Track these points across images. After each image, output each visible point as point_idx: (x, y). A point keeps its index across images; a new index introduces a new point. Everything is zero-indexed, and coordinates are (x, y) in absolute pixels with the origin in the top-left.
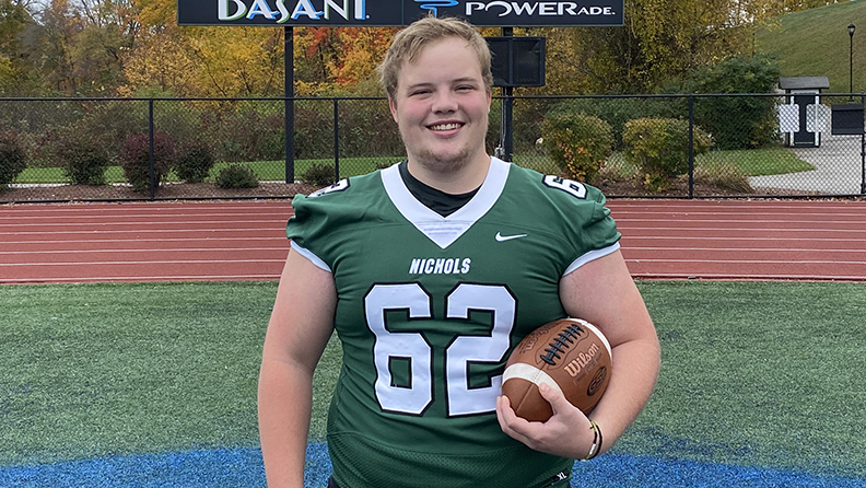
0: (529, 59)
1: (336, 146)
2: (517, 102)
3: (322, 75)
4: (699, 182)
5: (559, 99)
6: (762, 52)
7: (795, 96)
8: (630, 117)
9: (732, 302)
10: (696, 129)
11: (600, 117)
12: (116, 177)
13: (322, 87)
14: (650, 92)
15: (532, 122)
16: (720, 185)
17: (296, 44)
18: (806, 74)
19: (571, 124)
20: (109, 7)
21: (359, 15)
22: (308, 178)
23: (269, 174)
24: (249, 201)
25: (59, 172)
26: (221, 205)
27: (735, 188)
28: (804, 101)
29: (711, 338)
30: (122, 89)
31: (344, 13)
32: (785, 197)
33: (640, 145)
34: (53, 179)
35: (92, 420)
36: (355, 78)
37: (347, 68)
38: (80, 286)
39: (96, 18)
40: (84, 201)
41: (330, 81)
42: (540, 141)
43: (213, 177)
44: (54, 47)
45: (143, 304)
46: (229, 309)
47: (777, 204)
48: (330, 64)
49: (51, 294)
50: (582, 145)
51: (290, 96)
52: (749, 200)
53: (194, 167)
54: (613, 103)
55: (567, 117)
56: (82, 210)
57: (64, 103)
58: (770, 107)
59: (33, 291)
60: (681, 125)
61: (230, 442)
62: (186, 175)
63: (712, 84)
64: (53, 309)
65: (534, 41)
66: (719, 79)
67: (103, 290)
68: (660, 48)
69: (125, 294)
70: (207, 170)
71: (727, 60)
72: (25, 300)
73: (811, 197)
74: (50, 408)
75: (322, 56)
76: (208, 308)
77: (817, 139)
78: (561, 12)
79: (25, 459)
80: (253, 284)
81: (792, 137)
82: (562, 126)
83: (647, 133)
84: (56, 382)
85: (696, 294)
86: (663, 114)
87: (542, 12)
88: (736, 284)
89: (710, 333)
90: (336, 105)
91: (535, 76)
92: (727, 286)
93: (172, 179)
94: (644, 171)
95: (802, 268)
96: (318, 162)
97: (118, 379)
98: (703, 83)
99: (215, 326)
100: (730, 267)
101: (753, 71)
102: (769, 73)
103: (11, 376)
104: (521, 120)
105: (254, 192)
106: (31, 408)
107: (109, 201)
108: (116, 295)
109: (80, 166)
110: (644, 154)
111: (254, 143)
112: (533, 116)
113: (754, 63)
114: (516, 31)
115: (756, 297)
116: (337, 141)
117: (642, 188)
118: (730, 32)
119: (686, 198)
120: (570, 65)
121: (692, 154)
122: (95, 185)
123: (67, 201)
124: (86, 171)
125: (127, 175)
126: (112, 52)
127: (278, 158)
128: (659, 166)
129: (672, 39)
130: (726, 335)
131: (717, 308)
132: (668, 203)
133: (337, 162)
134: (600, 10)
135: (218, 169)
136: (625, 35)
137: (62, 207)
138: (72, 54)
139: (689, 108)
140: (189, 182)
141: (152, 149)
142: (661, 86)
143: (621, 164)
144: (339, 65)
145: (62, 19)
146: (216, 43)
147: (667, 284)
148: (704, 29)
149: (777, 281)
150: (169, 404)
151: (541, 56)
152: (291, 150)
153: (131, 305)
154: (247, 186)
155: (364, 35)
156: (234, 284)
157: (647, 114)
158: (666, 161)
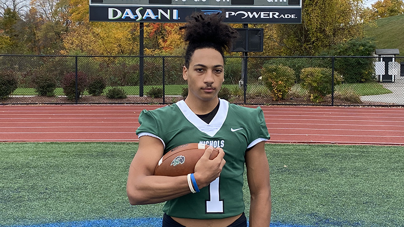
0: (255, 39)
1: (164, 79)
2: (250, 59)
3: (156, 46)
4: (337, 98)
5: (270, 58)
6: (367, 36)
7: (383, 58)
8: (303, 67)
9: (351, 155)
10: (335, 73)
11: (289, 67)
12: (59, 92)
13: (157, 52)
14: (313, 55)
15: (257, 69)
16: (347, 99)
17: (145, 31)
18: (388, 48)
19: (276, 70)
20: (56, 13)
21: (175, 17)
22: (150, 94)
23: (132, 92)
24: (122, 105)
25: (33, 90)
26: (109, 106)
27: (354, 101)
28: (387, 60)
29: (342, 171)
30: (62, 52)
31: (168, 16)
32: (378, 106)
33: (309, 80)
34: (30, 93)
35: (49, 205)
36: (172, 47)
37: (168, 43)
38: (43, 143)
39: (50, 19)
40: (45, 104)
41: (160, 49)
42: (261, 78)
43: (105, 94)
44: (30, 31)
45: (72, 152)
46: (113, 155)
47: (374, 109)
48: (160, 41)
49: (29, 147)
50: (281, 80)
51: (142, 55)
52: (361, 107)
53: (96, 88)
54: (295, 61)
55: (274, 66)
56: (44, 108)
57: (35, 58)
58: (371, 63)
59: (20, 145)
60: (328, 71)
61: (114, 216)
62: (93, 92)
63: (343, 51)
64: (31, 154)
65: (258, 30)
66: (346, 49)
67: (53, 145)
68: (318, 34)
69: (64, 147)
70: (102, 90)
71: (350, 40)
72: (17, 149)
73: (390, 106)
74: (29, 200)
75: (157, 37)
76: (103, 154)
77: (393, 78)
78: (271, 17)
79: (17, 223)
80: (124, 144)
81: (381, 77)
82: (271, 71)
83: (312, 75)
84: (32, 188)
85: (334, 151)
86: (320, 66)
87: (262, 17)
88: (354, 146)
89: (341, 169)
90: (164, 60)
91: (258, 47)
92: (350, 147)
93: (86, 94)
94: (311, 93)
95: (386, 139)
96: (155, 87)
97: (61, 186)
98: (339, 51)
99: (106, 163)
100: (351, 138)
101: (363, 46)
102: (370, 47)
103: (11, 184)
104: (251, 68)
105: (124, 101)
106: (20, 199)
107: (56, 104)
108: (60, 148)
109: (43, 87)
110: (310, 84)
111: (124, 78)
112: (257, 66)
113: (363, 42)
114: (249, 26)
115: (363, 152)
116: (164, 77)
117: (309, 100)
118: (352, 27)
119: (331, 106)
120: (275, 42)
121: (333, 85)
122: (50, 96)
123: (37, 104)
124: (45, 90)
125: (65, 92)
126: (57, 34)
127: (136, 84)
128: (318, 90)
129: (324, 30)
130: (349, 170)
131: (344, 157)
132: (322, 108)
133: (164, 87)
134: (290, 16)
135: (107, 90)
136: (301, 28)
137: (34, 107)
138: (39, 35)
139: (332, 63)
140: (94, 96)
141: (76, 80)
142: (319, 53)
143: (299, 89)
144: (165, 41)
145: (34, 19)
146: (107, 30)
147: (321, 146)
148: (340, 26)
149: (373, 145)
150: (84, 198)
151: (261, 37)
152: (142, 81)
153: (67, 152)
154: (121, 98)
155: (176, 27)
156: (115, 143)
157: (311, 65)
158: (321, 88)
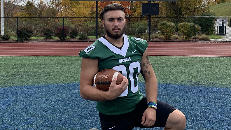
0: (155, 9)
4: (197, 38)
10: (196, 25)
19: (165, 24)
24: (87, 42)
26: (80, 43)
40: (48, 42)
44: (40, 13)
47: (216, 43)
50: (168, 29)
52: (210, 42)
60: (193, 24)
62: (72, 36)
65: (156, 4)
68: (186, 11)
70: (77, 35)
83: (184, 26)
91: (156, 13)
94: (184, 36)
110: (183, 31)
117: (183, 40)
119: (194, 42)
128: (187, 34)
129: (189, 8)
132: (190, 43)
137: (42, 43)
141: (64, 30)
145: (42, 6)
151: (158, 8)
154: (86, 39)
158: (189, 33)
